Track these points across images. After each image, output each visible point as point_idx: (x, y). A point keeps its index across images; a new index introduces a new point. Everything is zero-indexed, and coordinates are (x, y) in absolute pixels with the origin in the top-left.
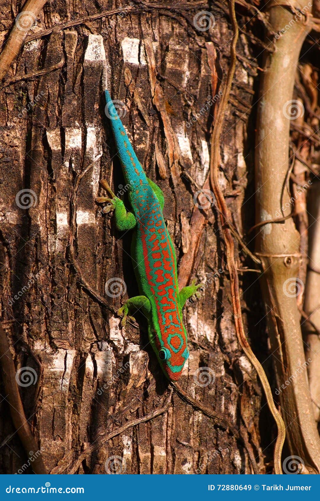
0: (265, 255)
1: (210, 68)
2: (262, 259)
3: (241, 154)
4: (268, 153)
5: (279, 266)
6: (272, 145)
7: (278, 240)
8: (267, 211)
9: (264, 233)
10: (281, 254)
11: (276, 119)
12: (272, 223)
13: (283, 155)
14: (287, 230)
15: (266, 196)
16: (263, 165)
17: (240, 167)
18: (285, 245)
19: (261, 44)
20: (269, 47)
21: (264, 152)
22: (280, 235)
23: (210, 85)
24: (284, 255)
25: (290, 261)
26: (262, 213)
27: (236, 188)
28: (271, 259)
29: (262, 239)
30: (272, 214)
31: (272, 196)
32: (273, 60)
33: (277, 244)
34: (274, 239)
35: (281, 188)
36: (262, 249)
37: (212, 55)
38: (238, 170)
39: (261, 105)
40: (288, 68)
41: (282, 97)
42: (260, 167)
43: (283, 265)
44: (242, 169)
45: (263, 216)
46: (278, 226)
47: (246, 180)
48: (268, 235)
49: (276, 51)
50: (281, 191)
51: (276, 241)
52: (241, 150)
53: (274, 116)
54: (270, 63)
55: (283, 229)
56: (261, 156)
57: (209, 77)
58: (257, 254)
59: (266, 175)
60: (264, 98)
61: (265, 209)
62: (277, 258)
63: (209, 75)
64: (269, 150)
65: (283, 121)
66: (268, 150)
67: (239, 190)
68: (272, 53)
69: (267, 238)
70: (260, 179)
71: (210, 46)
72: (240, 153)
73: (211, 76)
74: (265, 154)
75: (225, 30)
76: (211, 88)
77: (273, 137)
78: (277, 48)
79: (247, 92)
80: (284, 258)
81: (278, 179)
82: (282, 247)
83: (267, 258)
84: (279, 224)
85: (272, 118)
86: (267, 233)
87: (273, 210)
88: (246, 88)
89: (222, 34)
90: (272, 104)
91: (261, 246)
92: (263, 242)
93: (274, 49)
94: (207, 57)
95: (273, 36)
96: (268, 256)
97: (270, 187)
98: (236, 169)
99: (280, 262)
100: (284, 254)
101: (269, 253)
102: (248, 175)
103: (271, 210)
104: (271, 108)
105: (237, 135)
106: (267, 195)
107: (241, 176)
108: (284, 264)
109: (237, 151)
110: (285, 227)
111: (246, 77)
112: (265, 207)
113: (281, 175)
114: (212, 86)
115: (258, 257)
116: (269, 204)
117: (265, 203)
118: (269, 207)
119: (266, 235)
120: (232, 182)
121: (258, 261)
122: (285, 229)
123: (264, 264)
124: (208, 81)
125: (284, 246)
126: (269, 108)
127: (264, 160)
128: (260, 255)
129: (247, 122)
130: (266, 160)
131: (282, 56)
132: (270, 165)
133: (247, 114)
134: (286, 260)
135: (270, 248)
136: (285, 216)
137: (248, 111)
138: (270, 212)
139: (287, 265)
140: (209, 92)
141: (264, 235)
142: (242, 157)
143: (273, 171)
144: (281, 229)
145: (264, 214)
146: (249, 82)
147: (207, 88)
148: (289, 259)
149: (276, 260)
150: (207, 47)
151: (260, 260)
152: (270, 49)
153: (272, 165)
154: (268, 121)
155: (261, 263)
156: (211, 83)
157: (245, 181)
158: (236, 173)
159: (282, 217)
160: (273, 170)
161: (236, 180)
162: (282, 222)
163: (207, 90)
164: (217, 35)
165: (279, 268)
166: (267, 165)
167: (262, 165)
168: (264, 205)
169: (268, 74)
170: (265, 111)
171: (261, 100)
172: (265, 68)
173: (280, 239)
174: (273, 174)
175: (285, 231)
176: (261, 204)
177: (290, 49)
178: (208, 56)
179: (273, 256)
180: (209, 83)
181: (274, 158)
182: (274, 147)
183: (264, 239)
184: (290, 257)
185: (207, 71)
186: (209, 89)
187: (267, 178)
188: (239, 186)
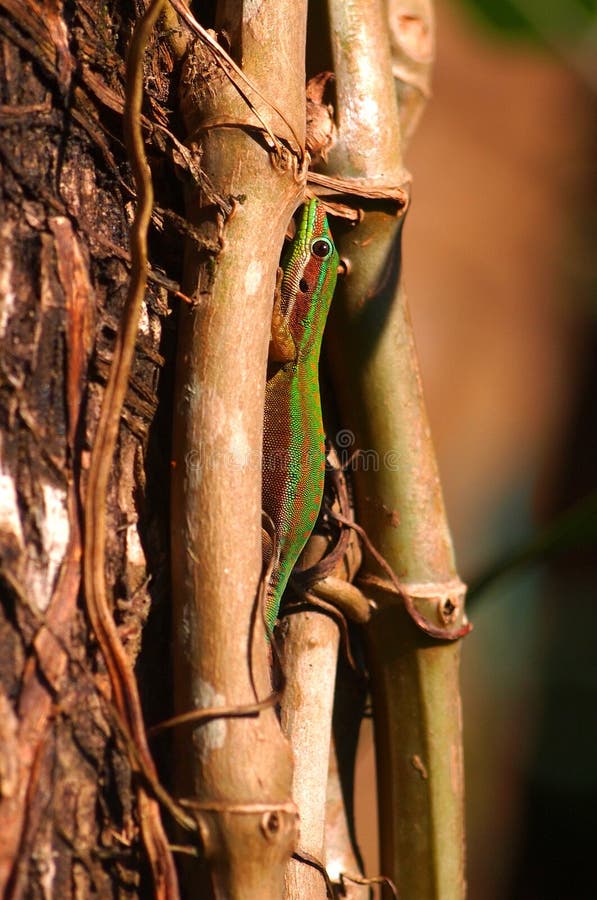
0: (208, 806)
1: (63, 288)
2: (200, 817)
3: (133, 527)
4: (213, 525)
5: (247, 837)
6: (223, 504)
7: (243, 764)
8: (213, 685)
9: (203, 745)
10: (252, 802)
11: (230, 434)
12: (227, 716)
13: (250, 531)
14: (267, 737)
15: (208, 642)
16: (200, 557)
17: (131, 563)
18: (262, 780)
19: (185, 230)
20: (207, 238)
21: (200, 523)
22: (248, 752)
23: (63, 334)
24: (260, 808)
25: (275, 824)
26: (198, 691)
27: (126, 619)
28: (227, 816)
29: (199, 762)
30: (225, 693)
31: (226, 642)
32: (218, 272)
33: (241, 777)
34: (232, 761)
35: (248, 622)
36: (198, 790)
37: (67, 251)
38: (129, 569)
39: (188, 393)
40: (258, 296)
41: (244, 373)
42: (190, 564)
43: (258, 834)
44: (138, 567)
45: (200, 697)
46: (244, 725)
47: (148, 599)
48: (216, 750)
49: (226, 248)
50: (247, 631)
51: (239, 768)
52: (133, 516)
53: (226, 426)
54: (211, 281)
55: (256, 735)
56: (193, 532)
57: (62, 312)
58: (184, 802)
59: (207, 586)
60: (195, 377)
61: (207, 680)
62: (244, 814)
63: (60, 308)
64: (215, 516)
65: (248, 439)
66: (212, 518)
67: (133, 626)
68: (215, 254)
69: (214, 759)
70: (188, 597)
71: (61, 228)
72: (131, 523)
73: (65, 310)
74: (203, 530)
75: (89, 188)
76: (65, 342)
77: (226, 483)
78: (226, 243)
79: (149, 359)
80: (260, 814)
81: (241, 598)
82: (254, 784)
83: (215, 816)
84: (247, 721)
85: (220, 430)
86: (213, 747)
87: (227, 682)
88: (146, 346)
89: (83, 198)
90: (220, 393)
91: (197, 781)
92: (201, 771)
93: (221, 243)
94: (55, 258)
95: (217, 208)
96: (218, 807)
97: (220, 618)
98: (123, 568)
99: (251, 825)
100: (261, 802)
101: (220, 799)
102: (151, 584)
103: (224, 683)
104: (217, 404)
105: (123, 476)
106: (212, 641)
107: (133, 589)
108: (262, 830)
109: (123, 520)
110: (262, 729)
111: (145, 318)
112: (205, 674)
113: (246, 587)
114: (68, 337)
115: (188, 811)
116: (217, 665)
117: (205, 663)
118: (217, 675)
119: (210, 751)
120: (115, 604)
121: (189, 822)
122: (261, 736)
123: (205, 832)
124: (59, 324)
125: (260, 782)
126: (211, 404)
127: (201, 545)
128: (194, 805)
129: (146, 439)
130: (206, 544)
131: (241, 263)
132: (218, 560)
133: (146, 420)
134: (265, 820)
135: (222, 787)
136: (260, 700)
137: (152, 409)
138: (221, 687)
139: (269, 834)
140: (60, 353)
141: (205, 752)
142: (137, 537)
143: (227, 576)
144: (252, 735)
145: (203, 694)
146: (152, 333)
147: (56, 341)
148: (274, 818)
149: (240, 818)
150: (55, 231)
151: (195, 820)
152: (210, 244)
153: (223, 558)
154: (211, 440)
155: (199, 829)
156: (67, 329)
157: (144, 602)
158: (123, 578)
159: (252, 700)
160: (226, 571)
161: (125, 597)
162: (255, 715)
163: (56, 348)
164: (73, 200)
165: (246, 843)
166: (209, 558)
167: (196, 560)
168: (202, 668)
169: (206, 311)
170: (200, 412)
171: (189, 381)
172: (197, 293)
173: (247, 764)
174: (226, 583)
175: (262, 741)
176: (194, 665)
177: (261, 246)
178: (58, 254)
179: (231, 809)
180: (60, 329)
181: (228, 541)
182: (228, 510)
183: (204, 761)
184: (276, 812)
185: (57, 297)
186: (61, 346)
187: (210, 593)
188: (131, 614)
